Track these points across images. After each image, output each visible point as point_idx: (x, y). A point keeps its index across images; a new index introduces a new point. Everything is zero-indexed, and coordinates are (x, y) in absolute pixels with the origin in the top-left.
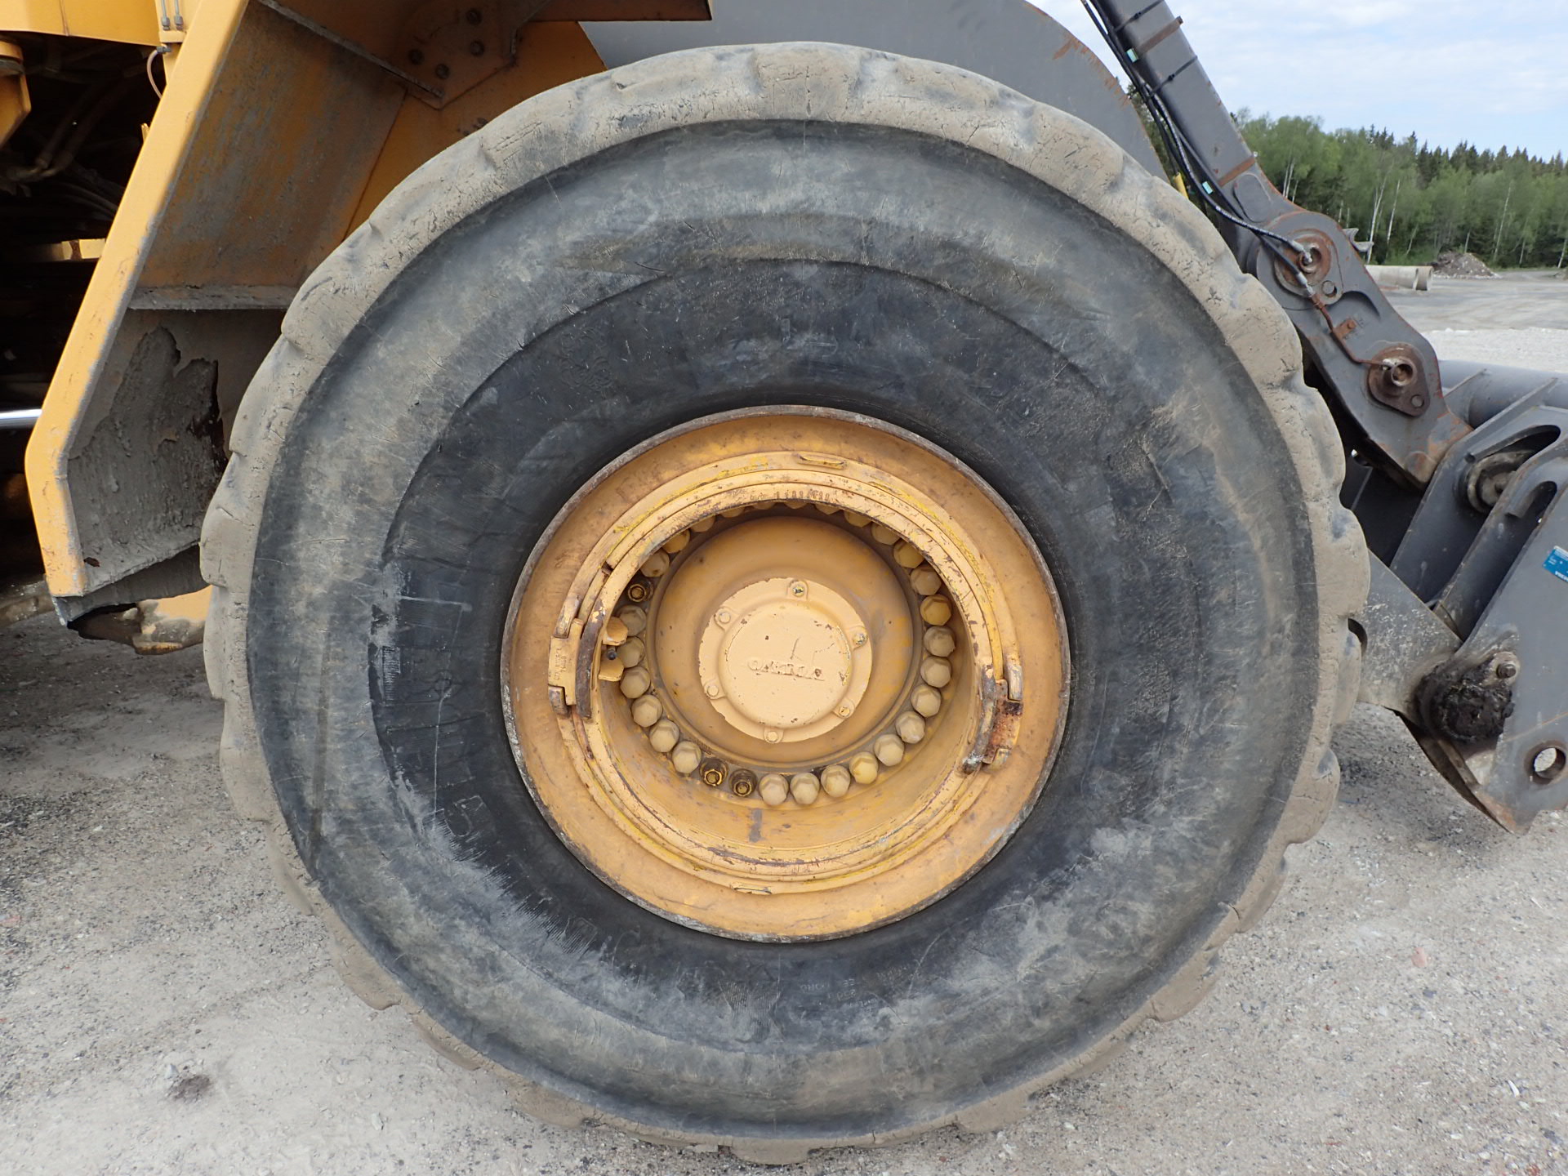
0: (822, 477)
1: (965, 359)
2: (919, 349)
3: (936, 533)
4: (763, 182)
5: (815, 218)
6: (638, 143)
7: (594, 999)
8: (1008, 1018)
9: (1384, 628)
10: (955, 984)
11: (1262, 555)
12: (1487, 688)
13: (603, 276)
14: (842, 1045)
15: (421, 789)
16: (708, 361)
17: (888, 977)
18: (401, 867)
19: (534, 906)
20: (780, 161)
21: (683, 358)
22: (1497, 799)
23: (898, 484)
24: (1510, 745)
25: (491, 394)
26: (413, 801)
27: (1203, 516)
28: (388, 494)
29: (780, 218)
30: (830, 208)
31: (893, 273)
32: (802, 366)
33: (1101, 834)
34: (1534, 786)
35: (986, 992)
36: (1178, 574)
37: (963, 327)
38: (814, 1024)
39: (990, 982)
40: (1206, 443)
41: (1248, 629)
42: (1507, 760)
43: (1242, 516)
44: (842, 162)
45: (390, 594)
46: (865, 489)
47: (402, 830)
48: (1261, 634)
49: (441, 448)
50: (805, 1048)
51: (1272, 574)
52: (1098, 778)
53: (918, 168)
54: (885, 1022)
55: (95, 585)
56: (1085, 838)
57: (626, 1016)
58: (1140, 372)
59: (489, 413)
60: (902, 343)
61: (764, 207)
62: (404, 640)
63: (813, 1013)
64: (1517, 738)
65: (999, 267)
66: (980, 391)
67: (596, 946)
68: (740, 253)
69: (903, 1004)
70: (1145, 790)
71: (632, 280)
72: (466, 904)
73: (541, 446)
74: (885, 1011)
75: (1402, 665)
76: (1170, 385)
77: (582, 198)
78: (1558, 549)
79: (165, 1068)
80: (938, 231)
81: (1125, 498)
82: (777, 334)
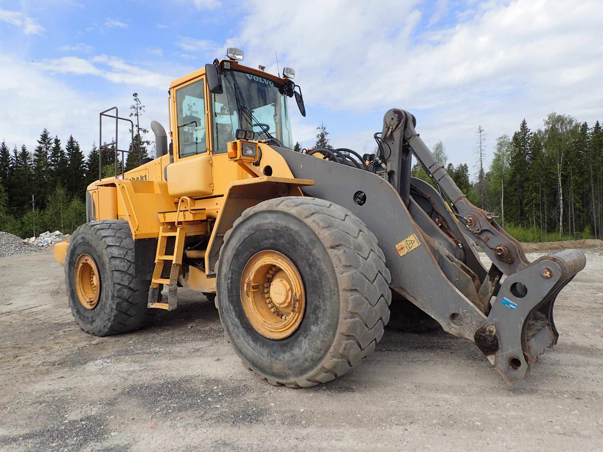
0: (275, 261)
1: (289, 244)
2: (284, 242)
3: (288, 270)
4: (266, 218)
5: (271, 223)
6: (255, 214)
7: (249, 345)
8: (301, 361)
9: (467, 317)
10: (294, 352)
11: (330, 277)
12: (487, 335)
13: (250, 232)
14: (278, 360)
15: (232, 306)
16: (261, 243)
17: (285, 349)
18: (230, 317)
19: (243, 327)
20: (269, 216)
21: (259, 242)
22: (502, 372)
23: (284, 262)
24: (503, 355)
25: (240, 247)
26: (231, 307)
27: (320, 269)
28: (230, 261)
29: (268, 223)
30: (273, 222)
31: (280, 231)
32: (272, 244)
33: (312, 326)
34: (512, 370)
35: (298, 355)
36: (318, 279)
37: (288, 238)
38: (274, 355)
39: (298, 353)
40: (320, 257)
41: (328, 290)
42: (502, 359)
43: (326, 270)
44: (275, 216)
45: (230, 276)
46: (280, 263)
47: (230, 311)
48: (331, 291)
49: (235, 255)
50: (273, 359)
51: (331, 280)
52: (311, 315)
53: (283, 216)
54: (284, 357)
55: (211, 274)
56: (310, 327)
57: (253, 349)
58: (309, 246)
59: (240, 250)
60: (282, 241)
61: (266, 222)
62: (231, 282)
63: (274, 353)
64: (504, 353)
65: (291, 230)
66: (291, 248)
67: (250, 335)
68: (264, 228)
69: (287, 354)
70: (317, 319)
71: (253, 232)
72: (236, 325)
73: (245, 255)
74: (284, 355)
75: (474, 328)
76: (314, 248)
77: (250, 221)
78: (505, 298)
79: (216, 358)
80: (285, 225)
81: (310, 266)
82: (268, 239)
